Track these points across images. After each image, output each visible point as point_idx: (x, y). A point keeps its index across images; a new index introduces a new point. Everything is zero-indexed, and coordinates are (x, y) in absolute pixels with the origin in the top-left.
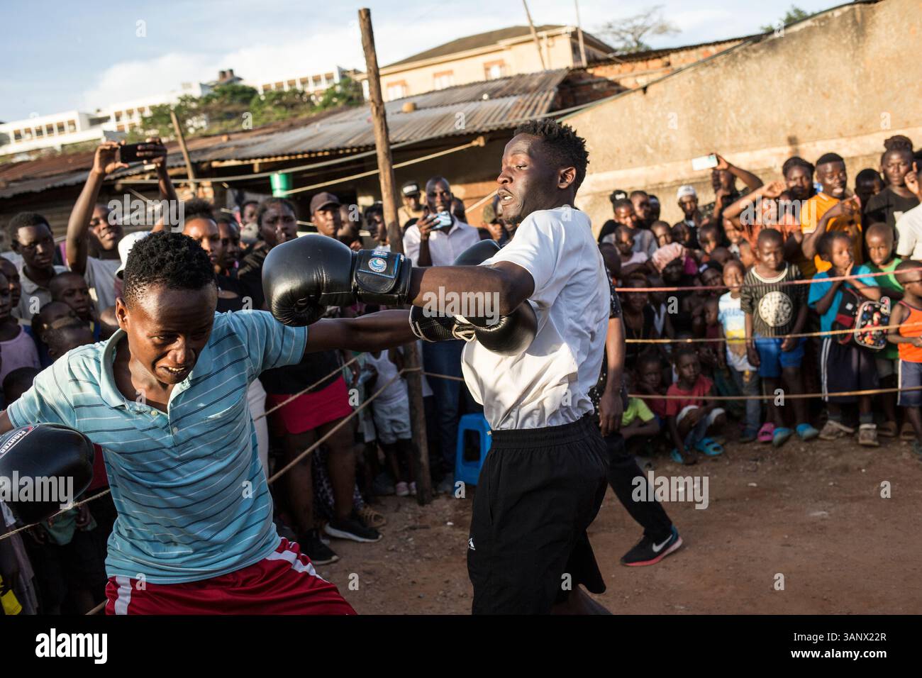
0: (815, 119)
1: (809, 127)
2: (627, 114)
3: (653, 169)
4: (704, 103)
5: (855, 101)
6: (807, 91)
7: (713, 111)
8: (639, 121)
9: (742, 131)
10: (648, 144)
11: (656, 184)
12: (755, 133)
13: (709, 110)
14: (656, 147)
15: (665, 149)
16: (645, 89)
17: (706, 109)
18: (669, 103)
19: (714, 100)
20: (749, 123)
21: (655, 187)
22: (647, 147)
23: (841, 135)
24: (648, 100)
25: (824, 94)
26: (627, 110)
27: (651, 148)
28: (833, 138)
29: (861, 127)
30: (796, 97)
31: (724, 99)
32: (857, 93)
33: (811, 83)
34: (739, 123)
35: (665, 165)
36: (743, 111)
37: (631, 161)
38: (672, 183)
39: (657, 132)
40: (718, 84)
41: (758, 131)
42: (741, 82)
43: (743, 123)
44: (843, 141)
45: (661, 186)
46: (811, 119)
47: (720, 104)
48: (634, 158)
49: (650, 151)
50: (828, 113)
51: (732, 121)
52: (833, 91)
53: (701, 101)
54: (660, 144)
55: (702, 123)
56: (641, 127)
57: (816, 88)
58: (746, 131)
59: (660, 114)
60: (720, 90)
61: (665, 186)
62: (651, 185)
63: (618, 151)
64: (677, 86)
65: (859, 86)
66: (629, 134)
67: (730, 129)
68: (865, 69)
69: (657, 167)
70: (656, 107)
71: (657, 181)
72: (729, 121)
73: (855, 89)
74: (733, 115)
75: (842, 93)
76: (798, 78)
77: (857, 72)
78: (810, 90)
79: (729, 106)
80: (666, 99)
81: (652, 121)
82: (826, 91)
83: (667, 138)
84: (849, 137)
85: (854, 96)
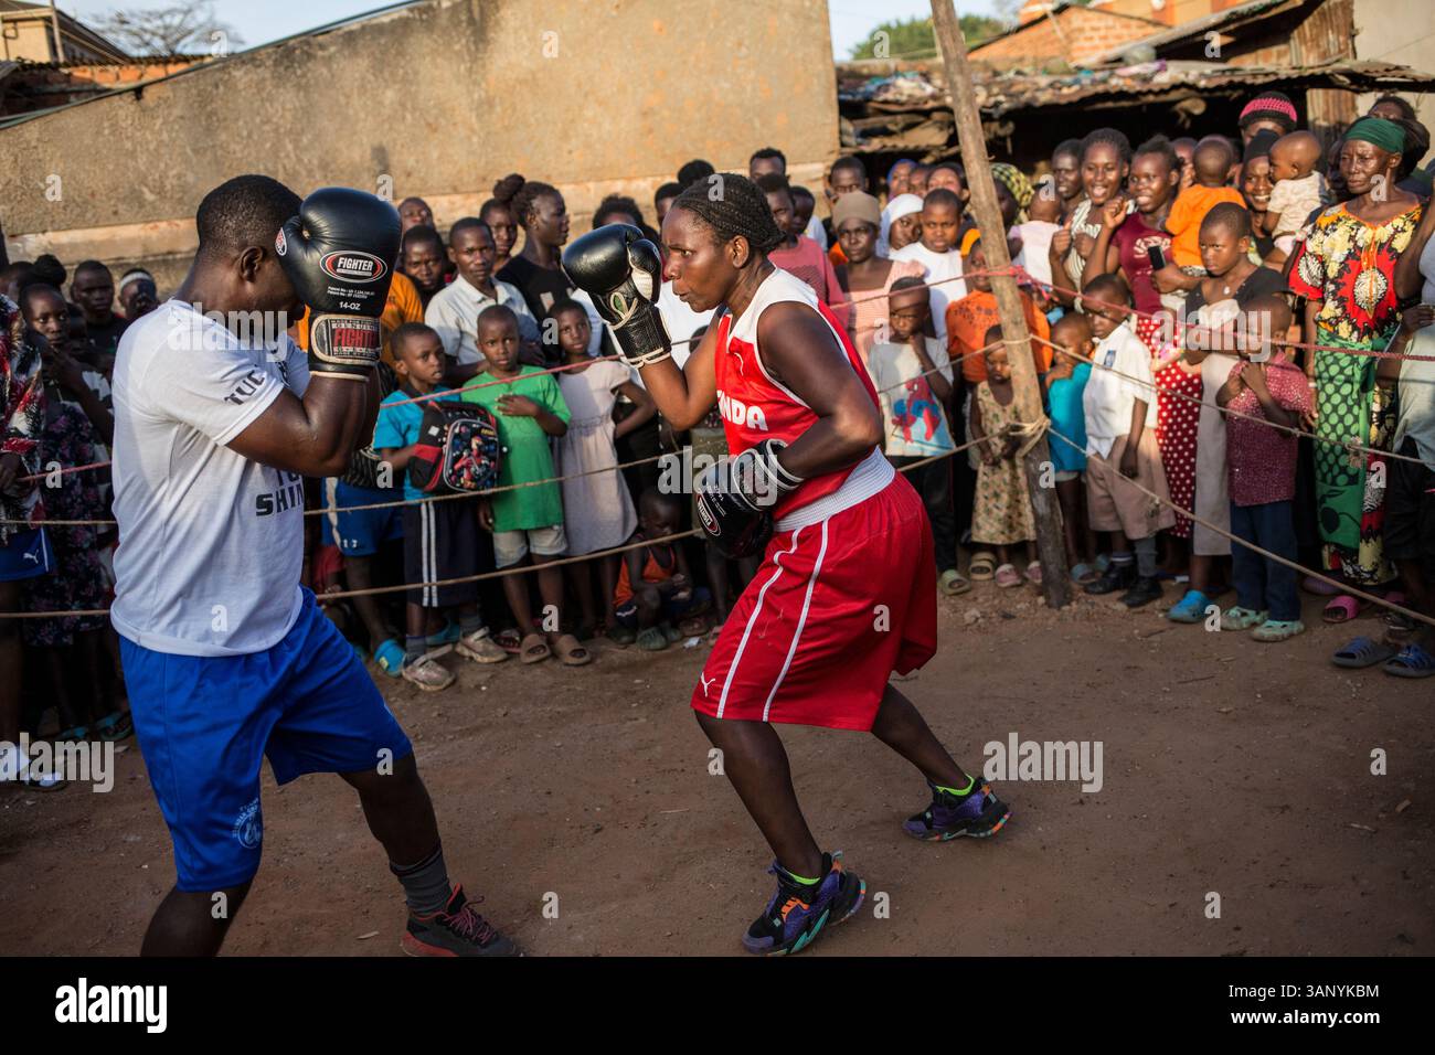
0: (417, 162)
1: (409, 175)
2: (106, 132)
3: (156, 227)
4: (241, 123)
5: (475, 139)
6: (404, 118)
7: (255, 137)
8: (128, 145)
9: (304, 173)
10: (146, 186)
11: (163, 254)
12: (326, 176)
13: (250, 136)
14: (160, 192)
15: (178, 196)
16: (138, 92)
17: (245, 133)
18: (182, 118)
19: (258, 120)
20: (315, 162)
21: (160, 258)
22: (145, 190)
23: (455, 191)
24: (143, 111)
25: (429, 125)
26: (106, 124)
27: (151, 192)
28: (443, 194)
29: (484, 179)
30: (387, 126)
31: (275, 120)
32: (476, 126)
33: (409, 105)
34: (300, 160)
35: (178, 222)
36: (305, 141)
37: (115, 213)
38: (188, 252)
39: (162, 166)
40: (264, 95)
41: (330, 175)
42: (302, 94)
43: (306, 160)
44: (457, 199)
45: (170, 257)
46: (411, 162)
47: (267, 128)
48: (122, 208)
49: (150, 197)
50: (435, 154)
51: (287, 156)
52: (442, 121)
53: (237, 120)
54: (169, 187)
55: (239, 155)
56: (132, 154)
57: (418, 114)
58: (310, 173)
59: (165, 136)
60: (268, 105)
61: (178, 256)
62: (155, 255)
63: (93, 195)
64: (194, 91)
65: (479, 117)
66: (111, 167)
67: (284, 167)
68: (487, 92)
69: (163, 225)
70: (159, 122)
71: (165, 249)
72: (282, 155)
73: (474, 120)
74: (290, 147)
75: (455, 124)
76: (390, 95)
77: (476, 96)
78: (409, 116)
79: (282, 130)
80: (177, 112)
81: (152, 147)
82: (431, 120)
83: (179, 177)
84: (468, 193)
85: (473, 131)
